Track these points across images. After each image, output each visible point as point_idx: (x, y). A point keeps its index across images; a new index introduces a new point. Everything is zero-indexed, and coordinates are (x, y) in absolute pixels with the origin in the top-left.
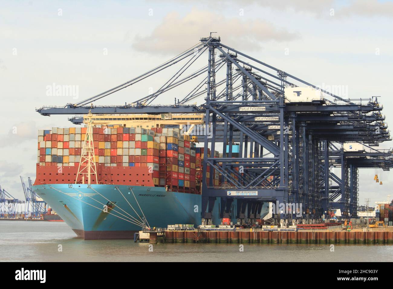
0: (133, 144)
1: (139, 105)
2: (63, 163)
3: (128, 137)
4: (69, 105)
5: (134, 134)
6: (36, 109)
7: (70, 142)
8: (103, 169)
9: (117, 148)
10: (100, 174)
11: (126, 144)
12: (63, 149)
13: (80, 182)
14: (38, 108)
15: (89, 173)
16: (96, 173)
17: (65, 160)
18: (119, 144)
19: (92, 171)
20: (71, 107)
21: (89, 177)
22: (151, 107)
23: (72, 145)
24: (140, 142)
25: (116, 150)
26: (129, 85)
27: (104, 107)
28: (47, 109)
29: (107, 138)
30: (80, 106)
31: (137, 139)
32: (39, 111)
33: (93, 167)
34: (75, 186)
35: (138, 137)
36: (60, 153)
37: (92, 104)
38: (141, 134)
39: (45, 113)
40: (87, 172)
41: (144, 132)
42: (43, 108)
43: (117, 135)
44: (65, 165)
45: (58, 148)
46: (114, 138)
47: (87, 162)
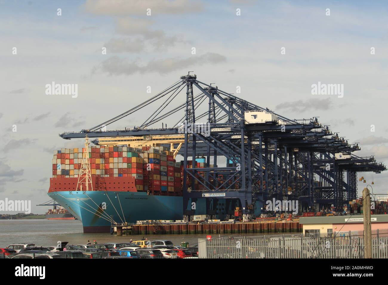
0: (121, 159)
1: (135, 129)
2: (70, 175)
3: (117, 154)
4: (83, 131)
5: (122, 152)
6: (59, 135)
7: (75, 159)
8: (99, 179)
9: (109, 163)
10: (96, 183)
11: (116, 160)
12: (69, 164)
13: (79, 190)
14: (61, 134)
15: (87, 183)
16: (91, 182)
17: (71, 173)
18: (111, 160)
19: (89, 181)
20: (85, 132)
21: (87, 185)
22: (144, 130)
23: (76, 161)
24: (126, 158)
25: (108, 164)
26: (129, 114)
27: (109, 131)
28: (67, 134)
29: (102, 156)
30: (92, 132)
31: (124, 156)
32: (62, 136)
33: (90, 178)
34: (74, 193)
35: (125, 154)
36: (67, 168)
37: (100, 130)
38: (127, 152)
39: (66, 137)
40: (86, 182)
41: (130, 150)
42: (64, 134)
43: (109, 153)
44: (71, 177)
45: (66, 164)
46: (107, 155)
47: (85, 174)
